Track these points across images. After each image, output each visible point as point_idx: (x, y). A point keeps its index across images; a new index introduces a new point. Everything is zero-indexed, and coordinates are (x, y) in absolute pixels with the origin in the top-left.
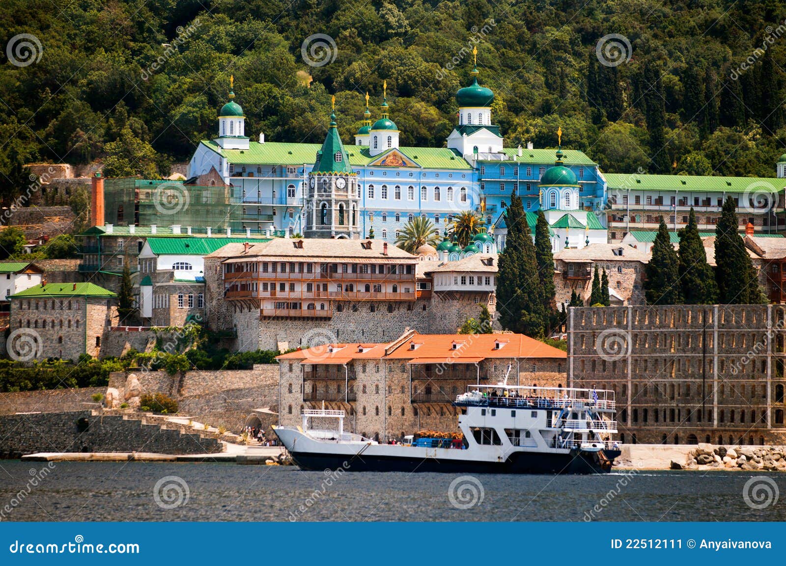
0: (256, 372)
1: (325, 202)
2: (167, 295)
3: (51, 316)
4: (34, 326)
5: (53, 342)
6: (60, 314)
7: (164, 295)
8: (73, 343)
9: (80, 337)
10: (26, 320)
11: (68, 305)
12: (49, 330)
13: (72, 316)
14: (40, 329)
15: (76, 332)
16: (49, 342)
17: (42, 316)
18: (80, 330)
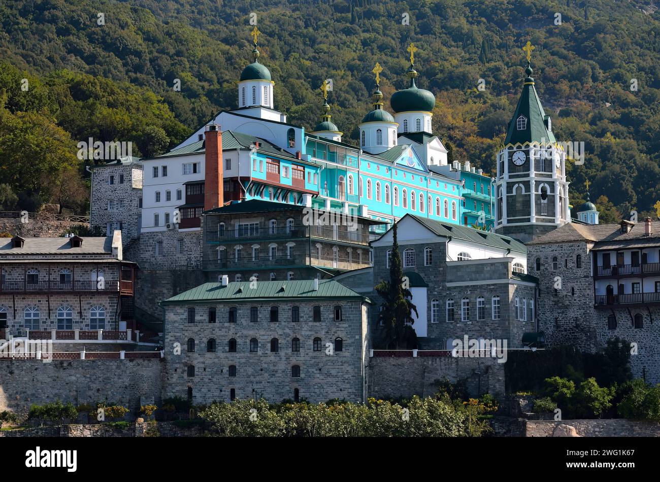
2: (493, 299)
3: (270, 333)
4: (227, 348)
5: (277, 375)
6: (293, 329)
7: (478, 300)
8: (329, 375)
9: (346, 365)
10: (205, 340)
11: (312, 314)
12: (265, 355)
13: (323, 332)
14: (242, 355)
15: (335, 358)
16: (266, 375)
17: (245, 332)
18: (347, 354)
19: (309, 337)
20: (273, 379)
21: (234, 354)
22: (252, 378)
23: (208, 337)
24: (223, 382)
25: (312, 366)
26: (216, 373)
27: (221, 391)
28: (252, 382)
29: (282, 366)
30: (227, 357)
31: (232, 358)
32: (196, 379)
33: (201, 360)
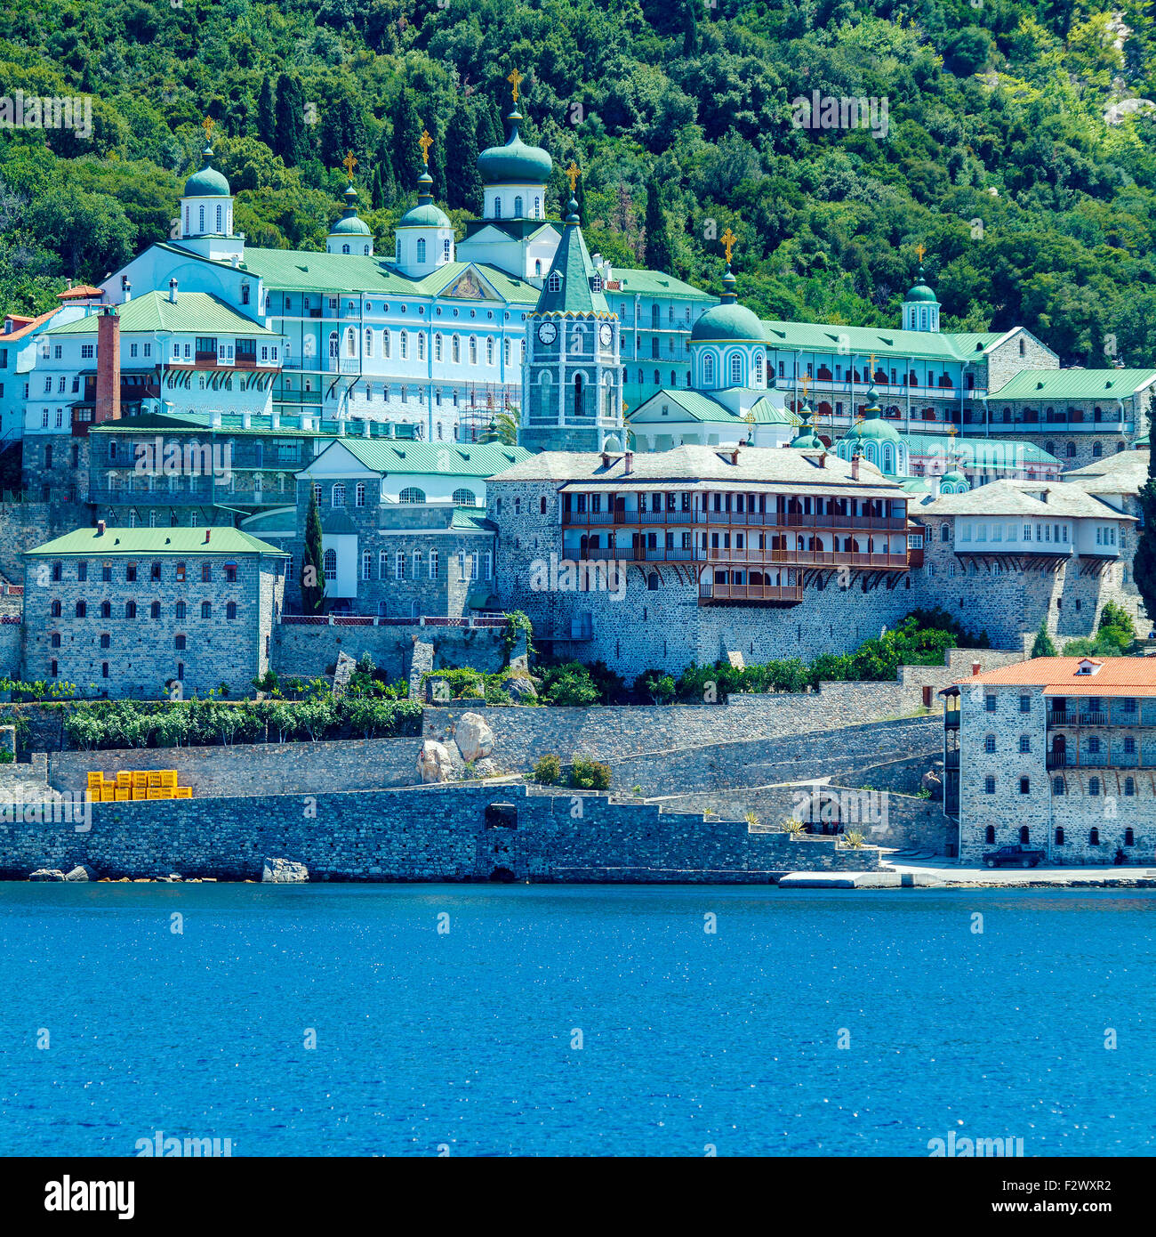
0: (735, 710)
1: (584, 373)
2: (431, 553)
3: (151, 595)
4: (99, 613)
5: (158, 647)
6: (178, 591)
7: (415, 553)
8: (219, 648)
9: (239, 636)
10: (74, 603)
11: (200, 572)
12: (145, 622)
13: (213, 595)
14: (117, 621)
15: (227, 627)
16: (145, 646)
17: (121, 594)
18: (241, 623)
19: (197, 601)
20: (153, 652)
21: (107, 620)
22: (128, 651)
23: (77, 599)
24: (93, 654)
25: (199, 636)
26: (85, 643)
27: (92, 665)
28: (128, 655)
29: (164, 636)
30: (99, 624)
31: (105, 625)
32: (62, 651)
33: (68, 627)
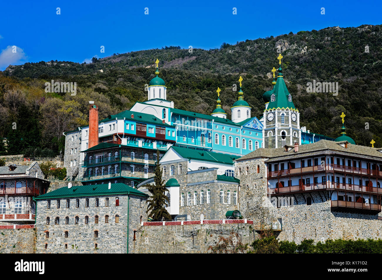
1: (284, 131)
3: (84, 213)
4: (65, 222)
5: (87, 236)
6: (95, 211)
8: (112, 236)
9: (120, 230)
10: (54, 218)
12: (82, 225)
13: (110, 212)
14: (71, 225)
15: (115, 227)
16: (82, 236)
17: (73, 213)
18: (121, 224)
19: (103, 215)
20: (85, 239)
21: (68, 225)
23: (56, 216)
24: (62, 241)
25: (104, 231)
26: (59, 236)
27: (61, 245)
28: (75, 240)
29: (90, 231)
30: (64, 227)
31: (66, 228)
32: (50, 239)
33: (52, 229)
